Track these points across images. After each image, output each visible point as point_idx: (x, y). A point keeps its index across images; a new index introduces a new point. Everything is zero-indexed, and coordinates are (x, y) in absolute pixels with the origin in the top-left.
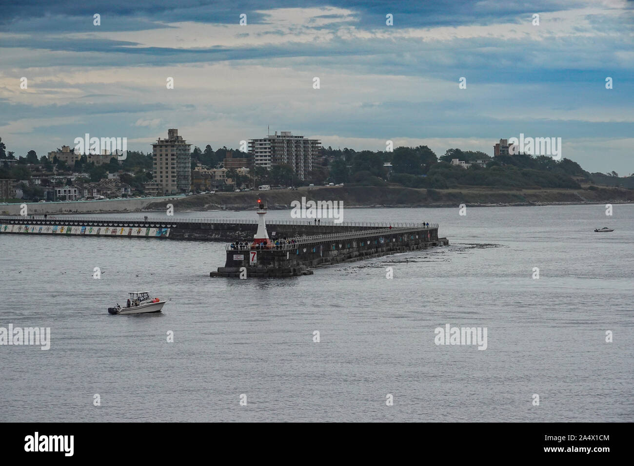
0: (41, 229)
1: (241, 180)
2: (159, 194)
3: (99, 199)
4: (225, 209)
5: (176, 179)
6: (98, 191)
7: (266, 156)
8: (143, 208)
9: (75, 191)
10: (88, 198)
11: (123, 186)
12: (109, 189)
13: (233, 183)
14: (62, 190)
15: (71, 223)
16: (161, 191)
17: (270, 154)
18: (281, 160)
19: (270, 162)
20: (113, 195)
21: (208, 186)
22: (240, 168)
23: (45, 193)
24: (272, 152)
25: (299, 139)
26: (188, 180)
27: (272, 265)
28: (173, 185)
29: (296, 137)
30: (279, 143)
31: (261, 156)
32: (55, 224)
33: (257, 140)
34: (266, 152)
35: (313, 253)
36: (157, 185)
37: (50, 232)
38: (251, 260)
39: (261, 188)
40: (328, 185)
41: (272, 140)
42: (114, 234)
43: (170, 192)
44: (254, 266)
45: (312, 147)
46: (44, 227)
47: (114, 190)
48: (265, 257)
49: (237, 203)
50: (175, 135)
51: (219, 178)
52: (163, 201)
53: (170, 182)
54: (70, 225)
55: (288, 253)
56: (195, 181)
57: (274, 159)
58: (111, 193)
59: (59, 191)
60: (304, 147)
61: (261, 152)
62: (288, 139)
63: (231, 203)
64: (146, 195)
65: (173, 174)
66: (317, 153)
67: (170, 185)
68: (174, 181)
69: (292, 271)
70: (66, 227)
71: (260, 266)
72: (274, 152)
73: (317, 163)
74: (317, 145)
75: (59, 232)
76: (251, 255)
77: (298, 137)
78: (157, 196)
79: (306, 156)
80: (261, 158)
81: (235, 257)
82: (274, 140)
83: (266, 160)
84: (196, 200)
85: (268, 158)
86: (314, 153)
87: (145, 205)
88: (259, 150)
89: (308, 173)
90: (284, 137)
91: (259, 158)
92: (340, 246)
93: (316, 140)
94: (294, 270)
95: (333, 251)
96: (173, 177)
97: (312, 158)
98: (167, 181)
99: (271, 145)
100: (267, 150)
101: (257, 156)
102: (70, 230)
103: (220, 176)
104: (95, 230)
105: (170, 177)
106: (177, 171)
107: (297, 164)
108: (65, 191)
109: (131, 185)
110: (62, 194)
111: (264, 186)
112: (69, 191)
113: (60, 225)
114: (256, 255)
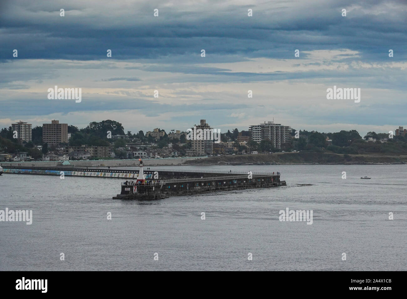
0: (91, 174)
1: (241, 148)
2: (194, 156)
3: (158, 158)
4: (229, 164)
5: (204, 147)
6: (158, 154)
7: (258, 135)
8: (182, 163)
9: (145, 153)
10: (152, 157)
11: (173, 151)
12: (164, 152)
13: (237, 150)
14: (137, 153)
15: (106, 171)
16: (195, 154)
17: (261, 134)
18: (267, 137)
19: (261, 138)
20: (167, 156)
21: (223, 151)
22: (243, 142)
23: (127, 154)
24: (262, 133)
25: (278, 126)
26: (211, 148)
27: (145, 194)
28: (202, 151)
29: (276, 124)
30: (267, 128)
31: (256, 135)
32: (98, 171)
33: (254, 126)
34: (258, 133)
35: (182, 188)
36: (194, 151)
37: (96, 176)
38: (134, 191)
39: (252, 153)
40: (293, 152)
41: (262, 126)
42: (126, 177)
43: (200, 154)
44: (136, 194)
45: (286, 130)
46: (93, 173)
47: (168, 153)
48: (141, 189)
49: (236, 161)
50: (204, 123)
51: (230, 147)
52: (194, 159)
53: (201, 149)
54: (106, 172)
55: (154, 187)
56: (215, 148)
57: (263, 137)
58: (166, 155)
59: (136, 153)
60: (281, 130)
61: (256, 133)
62: (271, 125)
63: (233, 161)
64: (186, 156)
65: (202, 145)
66: (289, 133)
67: (201, 151)
68: (203, 148)
69: (154, 197)
70: (103, 173)
71: (139, 194)
72: (263, 133)
73: (288, 139)
74: (288, 129)
75: (99, 176)
76: (134, 188)
77: (278, 125)
78: (193, 157)
79: (282, 135)
80: (256, 136)
81: (126, 189)
82: (263, 126)
83: (258, 137)
84: (213, 159)
85: (260, 136)
86: (287, 133)
87: (184, 162)
88: (255, 132)
89: (282, 145)
90: (270, 124)
91: (255, 136)
92: (203, 184)
93: (288, 126)
94: (156, 196)
95: (197, 186)
96: (202, 146)
97: (286, 136)
98: (199, 148)
99: (262, 129)
100: (260, 132)
101: (254, 135)
102: (105, 174)
103: (231, 146)
104: (117, 175)
105: (201, 146)
106: (205, 143)
107: (277, 139)
108: (139, 153)
109: (178, 151)
110: (137, 155)
111: (254, 152)
112: (141, 153)
113: (100, 172)
114: (136, 188)
